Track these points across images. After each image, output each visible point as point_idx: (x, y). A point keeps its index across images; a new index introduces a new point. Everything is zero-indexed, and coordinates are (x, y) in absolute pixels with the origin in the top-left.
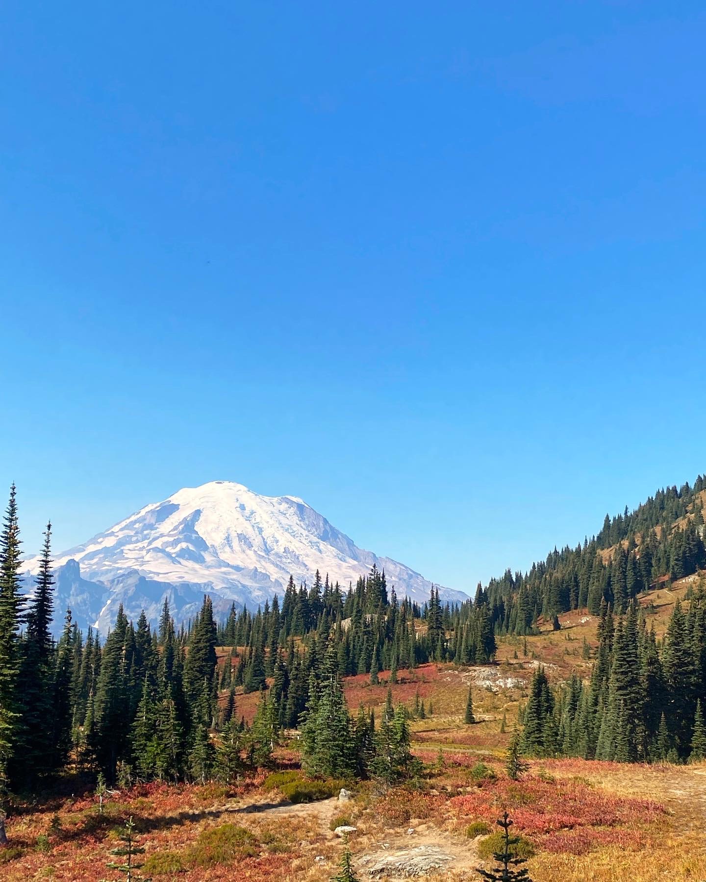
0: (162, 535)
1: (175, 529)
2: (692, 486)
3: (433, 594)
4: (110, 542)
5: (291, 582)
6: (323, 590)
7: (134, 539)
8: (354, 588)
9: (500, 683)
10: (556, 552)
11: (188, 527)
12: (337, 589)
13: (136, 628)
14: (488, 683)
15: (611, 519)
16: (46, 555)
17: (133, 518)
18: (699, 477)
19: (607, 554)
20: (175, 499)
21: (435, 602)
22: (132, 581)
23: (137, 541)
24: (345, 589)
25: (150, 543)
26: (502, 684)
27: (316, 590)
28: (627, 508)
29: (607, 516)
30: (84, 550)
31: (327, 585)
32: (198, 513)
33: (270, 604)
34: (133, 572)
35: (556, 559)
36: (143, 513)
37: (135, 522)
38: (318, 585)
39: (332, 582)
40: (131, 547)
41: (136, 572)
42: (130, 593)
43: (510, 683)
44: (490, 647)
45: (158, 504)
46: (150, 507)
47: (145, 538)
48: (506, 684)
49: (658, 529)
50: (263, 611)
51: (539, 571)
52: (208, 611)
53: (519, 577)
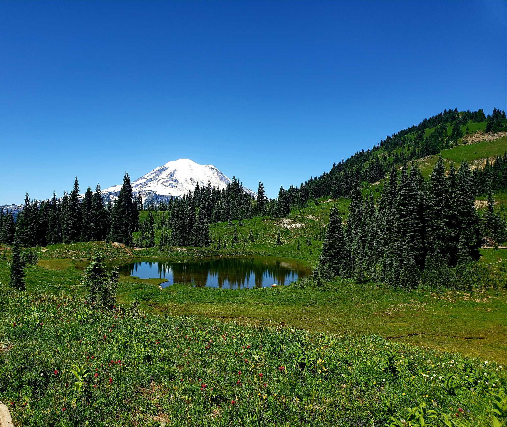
0: (162, 179)
1: (167, 176)
3: (260, 184)
4: (144, 181)
5: (197, 184)
6: (212, 188)
7: (152, 180)
8: (225, 188)
9: (293, 225)
10: (312, 179)
11: (172, 175)
14: (286, 225)
15: (336, 164)
17: (152, 172)
18: (374, 146)
20: (167, 165)
22: (152, 194)
23: (153, 181)
24: (221, 188)
25: (158, 182)
26: (294, 226)
28: (343, 159)
29: (334, 163)
30: (134, 183)
31: (214, 186)
32: (175, 170)
33: (188, 194)
34: (152, 192)
35: (311, 181)
36: (156, 170)
37: (153, 173)
38: (209, 185)
39: (216, 186)
40: (152, 182)
41: (153, 191)
42: (151, 199)
43: (298, 226)
44: (288, 210)
45: (161, 167)
46: (158, 168)
47: (156, 179)
48: (296, 226)
50: (185, 197)
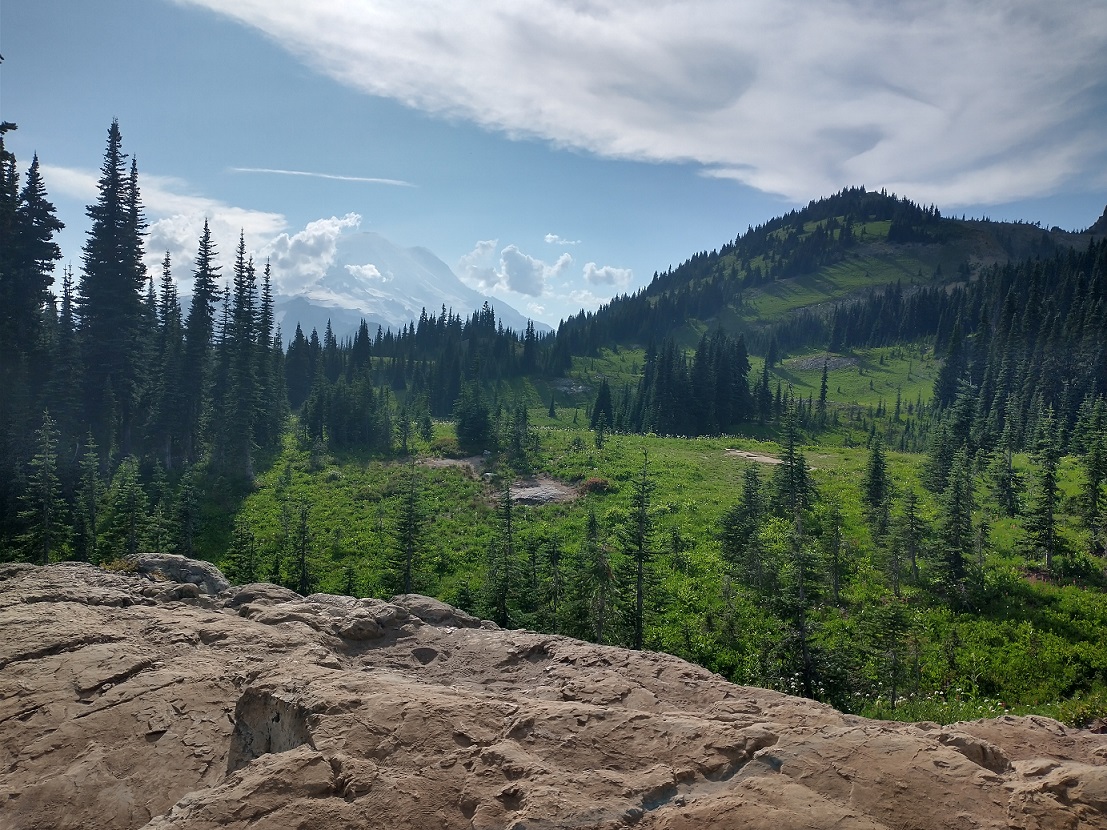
2: (718, 252)
3: (529, 325)
5: (423, 313)
6: (447, 318)
8: (471, 319)
10: (617, 298)
12: (458, 319)
13: (310, 340)
15: (659, 274)
16: (267, 281)
18: (724, 245)
19: (653, 301)
21: (530, 331)
24: (463, 319)
27: (442, 318)
28: (670, 267)
29: (656, 272)
31: (450, 315)
33: (408, 327)
34: (300, 298)
35: (617, 303)
38: (444, 315)
39: (455, 313)
41: (302, 298)
49: (691, 283)
50: (402, 332)
51: (604, 311)
52: (364, 329)
53: (589, 314)
